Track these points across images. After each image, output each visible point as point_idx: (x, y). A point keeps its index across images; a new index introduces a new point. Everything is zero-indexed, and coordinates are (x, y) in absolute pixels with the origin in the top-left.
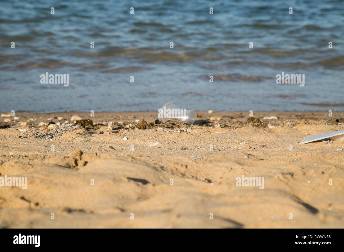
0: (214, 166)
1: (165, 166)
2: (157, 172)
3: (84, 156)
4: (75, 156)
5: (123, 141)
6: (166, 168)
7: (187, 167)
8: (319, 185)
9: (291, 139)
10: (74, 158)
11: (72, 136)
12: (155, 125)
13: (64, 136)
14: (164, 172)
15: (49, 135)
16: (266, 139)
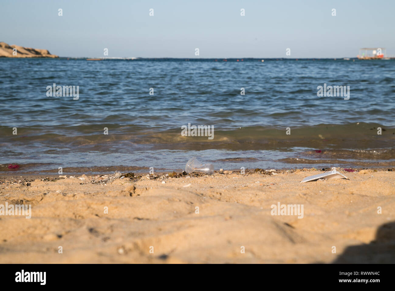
0: (243, 193)
1: (204, 194)
2: (199, 197)
3: (137, 190)
4: (130, 191)
5: (162, 184)
6: (205, 195)
7: (221, 194)
8: (331, 200)
9: (293, 180)
10: (129, 192)
11: (121, 182)
12: (183, 175)
13: (115, 182)
14: (205, 197)
15: (103, 182)
16: (274, 181)
